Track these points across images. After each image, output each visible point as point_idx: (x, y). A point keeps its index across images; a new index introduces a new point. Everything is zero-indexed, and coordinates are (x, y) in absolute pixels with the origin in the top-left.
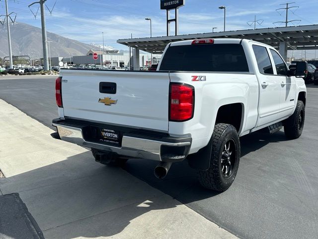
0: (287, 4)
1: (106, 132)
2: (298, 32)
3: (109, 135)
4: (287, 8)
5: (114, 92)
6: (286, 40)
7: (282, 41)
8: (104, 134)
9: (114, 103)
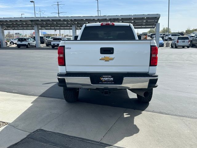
0: (58, 2)
1: (104, 77)
2: (82, 19)
3: (107, 79)
4: (58, 5)
5: (112, 53)
6: (75, 24)
7: (73, 25)
8: (102, 79)
9: (112, 59)
